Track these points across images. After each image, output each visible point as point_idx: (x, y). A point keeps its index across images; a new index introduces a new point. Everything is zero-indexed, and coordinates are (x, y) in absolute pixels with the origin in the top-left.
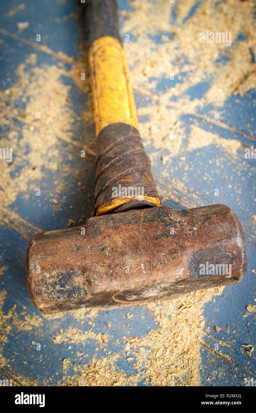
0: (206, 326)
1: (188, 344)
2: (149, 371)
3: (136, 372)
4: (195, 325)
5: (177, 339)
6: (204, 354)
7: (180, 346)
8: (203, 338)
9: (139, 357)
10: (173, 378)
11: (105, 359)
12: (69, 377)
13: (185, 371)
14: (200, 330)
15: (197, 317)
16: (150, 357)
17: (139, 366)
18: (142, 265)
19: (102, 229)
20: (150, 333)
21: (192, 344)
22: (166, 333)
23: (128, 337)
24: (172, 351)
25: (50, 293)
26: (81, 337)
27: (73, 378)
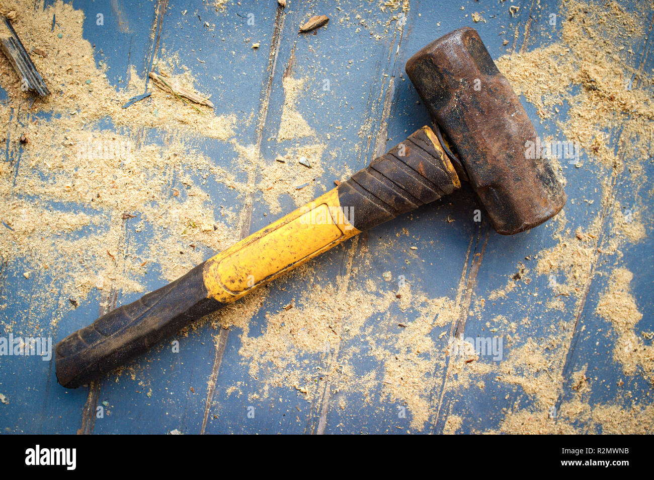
0: (506, 53)
1: (528, 64)
2: (561, 90)
3: (565, 101)
4: (509, 63)
5: (528, 75)
6: (531, 48)
7: (533, 70)
8: (518, 52)
9: (553, 103)
10: (559, 67)
11: (565, 132)
12: (589, 157)
13: (550, 59)
14: (512, 58)
15: (501, 64)
16: (549, 94)
17: (559, 101)
18: (512, 115)
19: (489, 167)
20: (530, 101)
21: (526, 60)
22: (525, 86)
23: (540, 120)
24: (539, 76)
25: (557, 189)
26: (554, 162)
27: (588, 153)
